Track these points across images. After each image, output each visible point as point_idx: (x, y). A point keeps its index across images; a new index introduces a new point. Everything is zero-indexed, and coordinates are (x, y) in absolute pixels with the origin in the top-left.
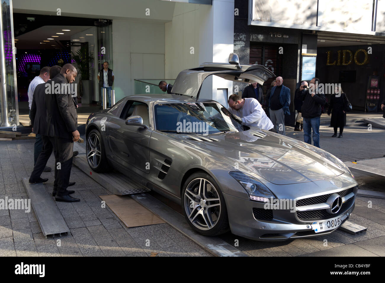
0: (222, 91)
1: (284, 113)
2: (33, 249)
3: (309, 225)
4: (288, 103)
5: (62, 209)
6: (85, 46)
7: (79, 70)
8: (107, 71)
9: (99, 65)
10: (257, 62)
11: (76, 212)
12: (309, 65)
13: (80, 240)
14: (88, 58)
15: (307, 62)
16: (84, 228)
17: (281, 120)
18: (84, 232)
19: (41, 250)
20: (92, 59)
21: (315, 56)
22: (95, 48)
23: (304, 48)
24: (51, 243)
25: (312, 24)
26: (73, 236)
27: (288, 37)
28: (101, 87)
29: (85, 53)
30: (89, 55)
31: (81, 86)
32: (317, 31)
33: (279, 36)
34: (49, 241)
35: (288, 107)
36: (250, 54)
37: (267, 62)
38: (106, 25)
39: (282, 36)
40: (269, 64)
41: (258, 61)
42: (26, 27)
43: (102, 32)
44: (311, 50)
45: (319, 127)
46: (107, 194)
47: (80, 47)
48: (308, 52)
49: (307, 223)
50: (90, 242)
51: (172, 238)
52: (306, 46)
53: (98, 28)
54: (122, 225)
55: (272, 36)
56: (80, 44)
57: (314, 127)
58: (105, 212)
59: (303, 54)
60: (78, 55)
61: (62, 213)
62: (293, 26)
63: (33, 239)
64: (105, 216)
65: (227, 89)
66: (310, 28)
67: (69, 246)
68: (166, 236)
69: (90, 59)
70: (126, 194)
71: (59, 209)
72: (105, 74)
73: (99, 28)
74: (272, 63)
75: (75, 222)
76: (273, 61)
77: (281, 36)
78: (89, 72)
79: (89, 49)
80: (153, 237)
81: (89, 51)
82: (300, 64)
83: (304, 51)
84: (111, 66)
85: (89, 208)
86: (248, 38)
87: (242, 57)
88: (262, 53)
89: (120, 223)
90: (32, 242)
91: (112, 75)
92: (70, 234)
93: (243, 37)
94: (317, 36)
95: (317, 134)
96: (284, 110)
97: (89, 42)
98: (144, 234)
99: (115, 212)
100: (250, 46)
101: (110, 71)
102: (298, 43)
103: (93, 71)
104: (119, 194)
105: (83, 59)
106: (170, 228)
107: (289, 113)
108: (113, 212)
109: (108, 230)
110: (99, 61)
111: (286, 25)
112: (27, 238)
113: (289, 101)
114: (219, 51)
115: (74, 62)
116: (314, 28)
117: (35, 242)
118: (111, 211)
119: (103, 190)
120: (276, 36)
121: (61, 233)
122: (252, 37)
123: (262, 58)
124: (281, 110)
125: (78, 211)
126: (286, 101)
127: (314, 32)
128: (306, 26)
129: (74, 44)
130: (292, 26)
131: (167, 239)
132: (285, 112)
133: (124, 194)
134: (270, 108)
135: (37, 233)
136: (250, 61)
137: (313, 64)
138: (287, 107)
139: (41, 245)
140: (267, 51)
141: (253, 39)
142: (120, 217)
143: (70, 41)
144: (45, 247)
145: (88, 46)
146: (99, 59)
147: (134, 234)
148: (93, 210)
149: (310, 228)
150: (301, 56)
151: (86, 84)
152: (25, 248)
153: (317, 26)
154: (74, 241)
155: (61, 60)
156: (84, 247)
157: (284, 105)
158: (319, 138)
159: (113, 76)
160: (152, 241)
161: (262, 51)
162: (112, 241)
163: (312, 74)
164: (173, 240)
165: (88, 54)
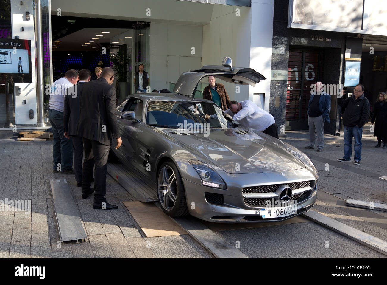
0: (258, 96)
1: (324, 121)
2: (49, 255)
3: (258, 211)
4: (328, 110)
5: (84, 214)
6: (123, 48)
7: (116, 72)
8: (142, 74)
9: (136, 67)
10: (296, 66)
11: (97, 217)
12: (353, 70)
13: (97, 248)
14: (126, 60)
15: (351, 67)
16: (103, 235)
17: (320, 128)
18: (102, 240)
19: (56, 256)
20: (130, 61)
21: (359, 61)
22: (133, 50)
23: (348, 53)
24: (68, 249)
25: (357, 28)
26: (90, 244)
27: (330, 40)
28: (137, 90)
29: (123, 56)
30: (127, 58)
31: (118, 88)
32: (362, 35)
33: (321, 39)
34: (66, 247)
35: (328, 115)
36: (289, 58)
37: (307, 67)
38: (144, 28)
39: (325, 39)
40: (310, 68)
41: (298, 66)
42: (67, 29)
43: (139, 35)
44: (356, 55)
45: (361, 136)
46: (131, 199)
47: (119, 49)
48: (351, 57)
49: (256, 209)
50: (106, 251)
51: (192, 251)
52: (350, 50)
53: (136, 30)
54: (142, 234)
55: (313, 39)
56: (118, 47)
57: (356, 137)
58: (126, 219)
59: (346, 58)
60: (116, 57)
61: (83, 219)
62: (337, 29)
63: (50, 245)
64: (125, 223)
65: (264, 94)
66: (355, 31)
67: (85, 254)
68: (186, 248)
69: (127, 61)
70: (150, 201)
71: (81, 214)
72: (140, 77)
73: (138, 31)
74: (313, 67)
75: (95, 228)
76: (314, 66)
77: (322, 40)
78: (126, 74)
79: (127, 52)
80: (172, 249)
81: (127, 54)
82: (343, 69)
83: (348, 55)
84: (147, 68)
85: (111, 214)
86: (289, 41)
87: (281, 61)
88: (303, 57)
89: (140, 231)
90: (48, 247)
91: (147, 78)
92: (88, 241)
93: (284, 40)
94: (362, 40)
95: (359, 144)
96: (324, 117)
97: (127, 44)
98: (163, 245)
99: (136, 220)
100: (290, 50)
101: (145, 74)
102: (340, 47)
103: (130, 74)
104: (142, 201)
105: (121, 61)
106: (191, 240)
107: (329, 121)
108: (135, 220)
109: (127, 239)
110: (136, 63)
111: (328, 28)
112: (45, 243)
113: (329, 108)
114: (257, 54)
115: (112, 64)
116: (359, 31)
117: (51, 247)
118: (132, 218)
119: (128, 196)
120: (317, 39)
121: (78, 240)
122: (294, 40)
123: (302, 63)
124: (320, 118)
125: (99, 217)
126: (326, 108)
127: (359, 36)
128: (351, 29)
129: (112, 46)
130: (335, 30)
131: (187, 252)
132: (324, 119)
133: (147, 201)
134: (308, 115)
135: (55, 238)
136: (289, 65)
137: (357, 69)
138: (326, 115)
139: (57, 252)
140: (307, 55)
141: (294, 42)
142: (141, 226)
143: (110, 43)
144: (61, 254)
145: (126, 49)
146: (136, 61)
147: (153, 245)
148: (114, 216)
149: (258, 214)
150: (345, 61)
151: (123, 86)
152: (41, 253)
153: (362, 29)
154: (91, 249)
155: (101, 62)
156: (99, 255)
157: (324, 112)
158: (360, 149)
159: (149, 79)
160: (170, 253)
161: (303, 55)
162: (129, 251)
163: (356, 79)
164: (193, 253)
165: (126, 56)
